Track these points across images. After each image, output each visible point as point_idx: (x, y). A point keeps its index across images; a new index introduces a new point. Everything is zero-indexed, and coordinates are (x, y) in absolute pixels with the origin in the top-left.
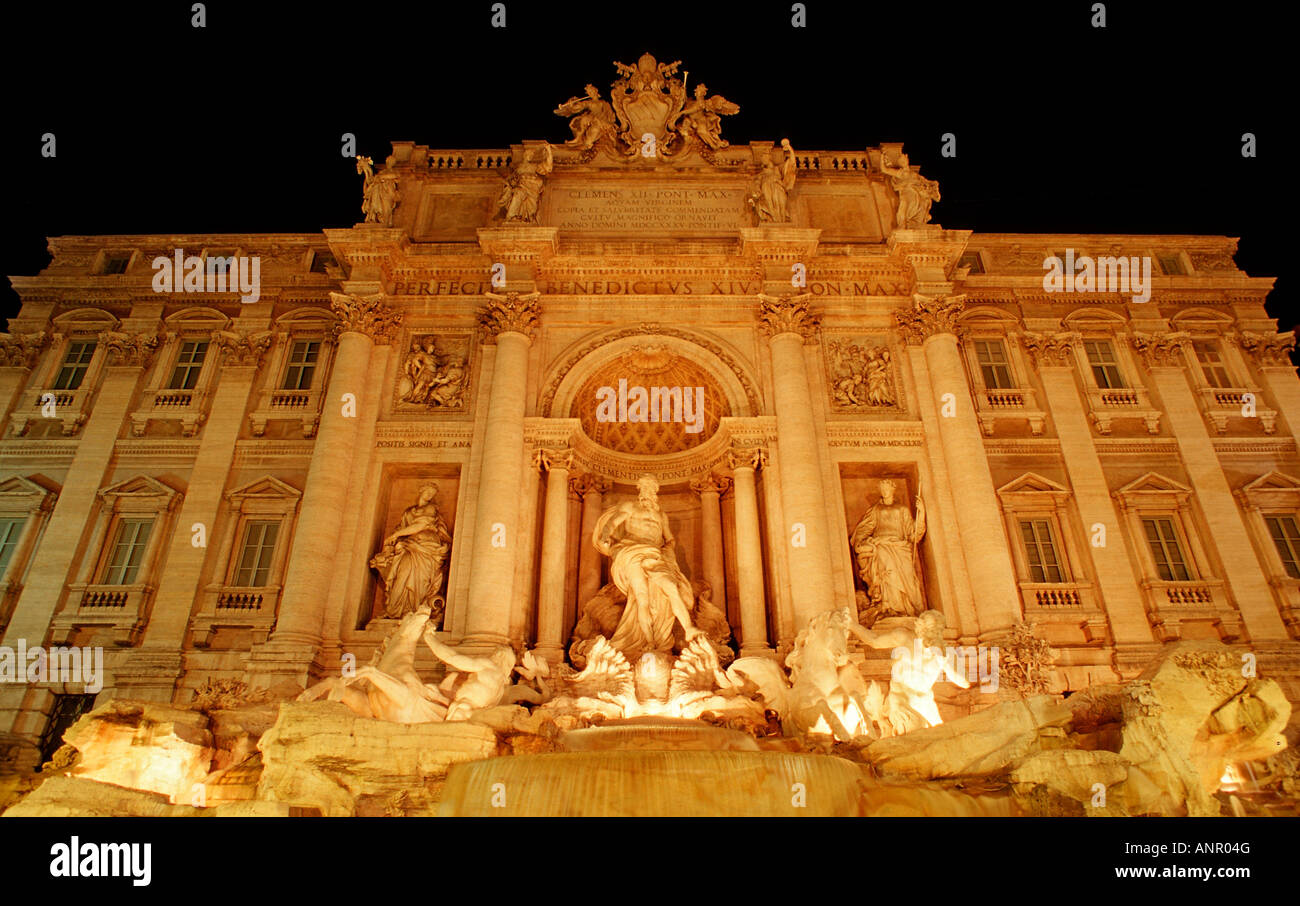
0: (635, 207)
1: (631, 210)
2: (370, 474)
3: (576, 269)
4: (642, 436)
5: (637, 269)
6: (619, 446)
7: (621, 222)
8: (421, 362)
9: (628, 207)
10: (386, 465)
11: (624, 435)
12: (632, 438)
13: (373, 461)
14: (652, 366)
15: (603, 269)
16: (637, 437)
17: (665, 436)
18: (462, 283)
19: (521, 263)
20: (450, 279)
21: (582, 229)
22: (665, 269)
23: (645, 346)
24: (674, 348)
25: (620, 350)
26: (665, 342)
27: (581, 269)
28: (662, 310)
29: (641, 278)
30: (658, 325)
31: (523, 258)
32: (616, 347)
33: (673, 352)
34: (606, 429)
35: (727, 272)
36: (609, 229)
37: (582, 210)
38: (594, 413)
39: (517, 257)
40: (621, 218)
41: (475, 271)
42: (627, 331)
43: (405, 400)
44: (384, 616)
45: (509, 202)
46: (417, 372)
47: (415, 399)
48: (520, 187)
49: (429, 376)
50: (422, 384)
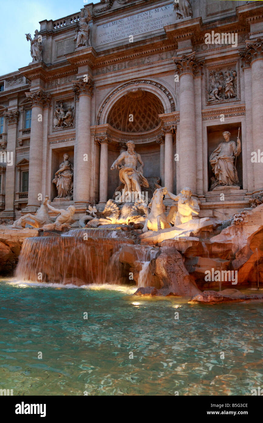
0: (128, 25)
1: (127, 28)
2: (48, 153)
3: (105, 62)
4: (141, 125)
5: (128, 56)
6: (132, 130)
7: (122, 35)
8: (59, 111)
9: (126, 26)
10: (53, 150)
11: (134, 125)
12: (138, 126)
13: (48, 149)
14: (138, 96)
15: (115, 59)
16: (139, 126)
17: (149, 123)
18: (68, 77)
19: (84, 65)
20: (64, 77)
21: (109, 42)
22: (139, 53)
23: (132, 89)
24: (144, 88)
25: (124, 93)
26: (140, 86)
27: (107, 61)
28: (138, 73)
29: (130, 60)
30: (137, 79)
31: (84, 62)
32: (122, 92)
33: (143, 90)
34: (127, 124)
35: (164, 48)
36: (118, 39)
37: (108, 33)
38: (120, 119)
39: (82, 62)
40: (123, 33)
41: (71, 71)
42: (126, 84)
43: (56, 126)
44: (57, 197)
45: (77, 38)
46: (58, 115)
47: (59, 125)
48: (80, 31)
49: (62, 116)
50: (60, 119)
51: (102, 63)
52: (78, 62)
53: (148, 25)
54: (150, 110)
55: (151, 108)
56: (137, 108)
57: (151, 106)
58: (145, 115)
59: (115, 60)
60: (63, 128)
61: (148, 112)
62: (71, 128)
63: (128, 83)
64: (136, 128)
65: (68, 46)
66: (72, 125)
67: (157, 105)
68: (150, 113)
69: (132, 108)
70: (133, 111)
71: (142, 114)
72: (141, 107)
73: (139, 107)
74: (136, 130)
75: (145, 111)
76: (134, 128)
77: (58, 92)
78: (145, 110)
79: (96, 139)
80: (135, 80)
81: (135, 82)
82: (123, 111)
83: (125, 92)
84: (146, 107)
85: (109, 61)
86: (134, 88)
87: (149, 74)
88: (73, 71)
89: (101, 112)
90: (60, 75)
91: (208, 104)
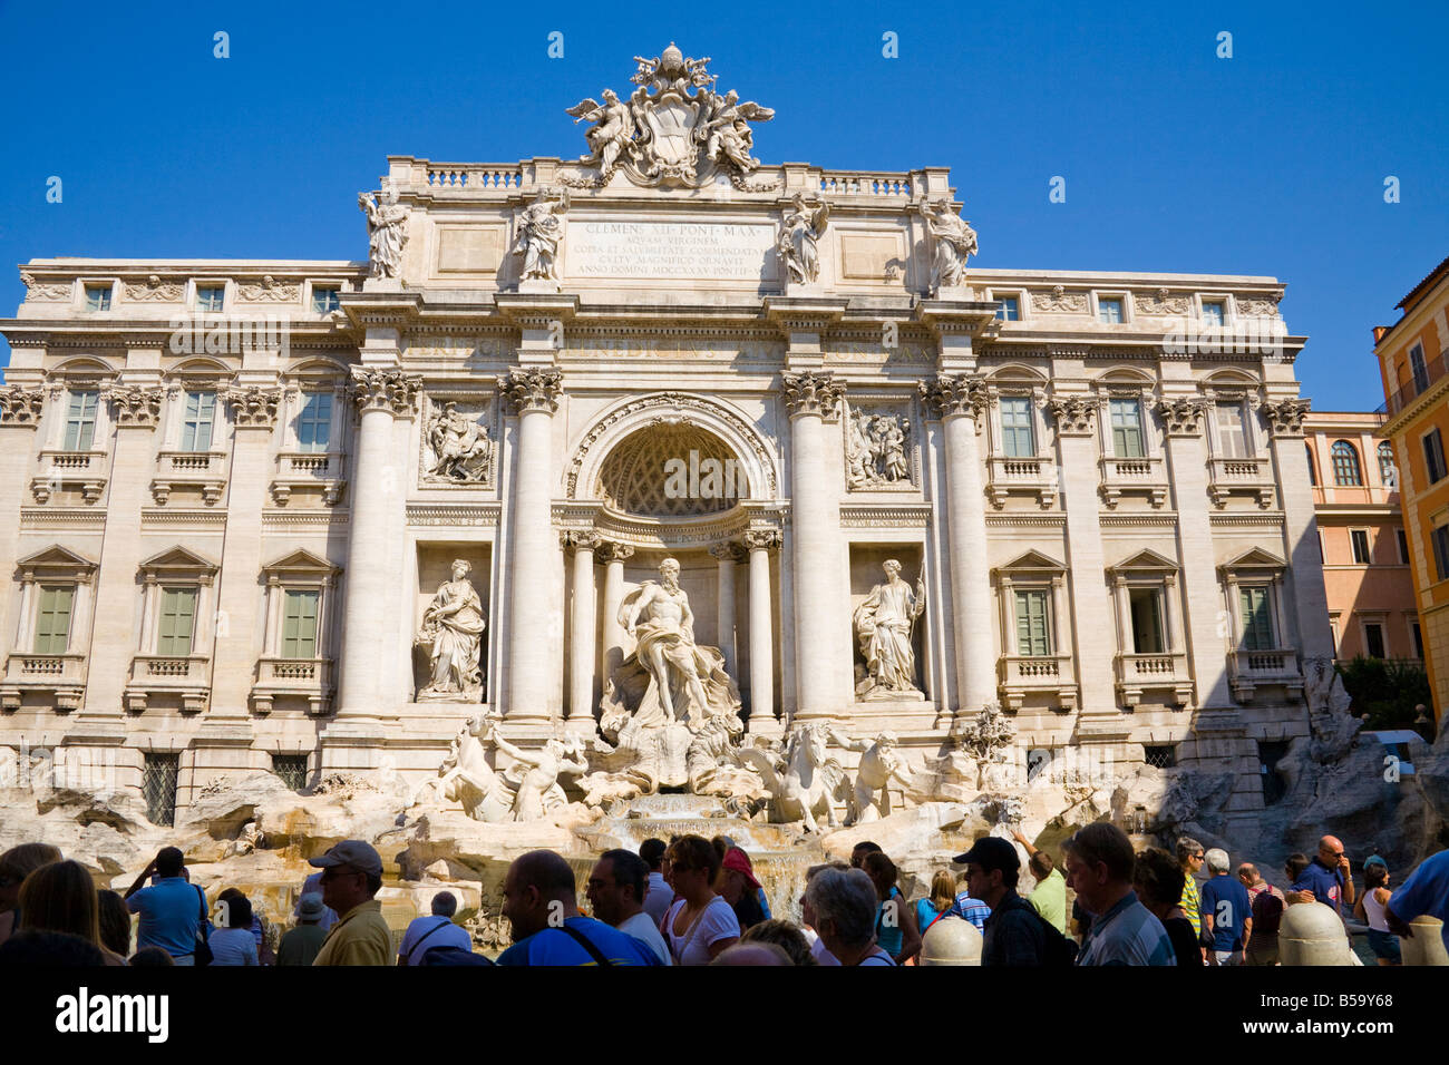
0: (656, 246)
1: (653, 250)
2: (405, 552)
3: (596, 329)
7: (641, 266)
8: (443, 432)
9: (650, 245)
10: (420, 544)
11: (644, 494)
12: (653, 497)
13: (407, 538)
15: (624, 329)
18: (478, 340)
19: (541, 327)
20: (466, 336)
21: (601, 275)
22: (688, 330)
23: (666, 416)
24: (696, 419)
25: (642, 421)
26: (685, 413)
27: (602, 328)
28: (684, 377)
29: (663, 338)
30: (679, 393)
31: (543, 321)
32: (638, 418)
33: (694, 423)
34: (627, 491)
35: (751, 333)
36: (629, 275)
37: (600, 249)
38: (615, 477)
39: (537, 321)
40: (642, 260)
41: (492, 329)
42: (649, 398)
43: (430, 472)
44: (432, 689)
45: (526, 252)
46: (440, 443)
47: (441, 471)
48: (537, 236)
49: (452, 447)
50: (445, 456)
51: (586, 328)
52: (526, 318)
53: (707, 260)
59: (625, 331)
62: (481, 487)
63: (655, 398)
64: (647, 503)
65: (476, 249)
66: (483, 478)
69: (647, 452)
70: (648, 459)
74: (647, 509)
76: (643, 502)
77: (444, 375)
79: (566, 537)
80: (674, 393)
81: (674, 397)
82: (625, 459)
83: (647, 419)
85: (608, 329)
86: (669, 414)
87: (712, 386)
88: (498, 330)
89: (579, 463)
90: (456, 330)
91: (852, 488)
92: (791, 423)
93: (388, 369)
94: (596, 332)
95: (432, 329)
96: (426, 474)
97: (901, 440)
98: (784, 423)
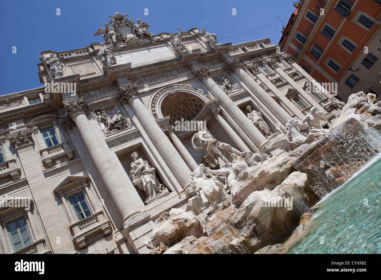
0: (140, 56)
5: (155, 72)
9: (138, 56)
10: (116, 153)
13: (112, 153)
18: (102, 89)
19: (123, 77)
20: (97, 89)
22: (163, 70)
24: (179, 90)
25: (165, 95)
26: (175, 90)
28: (168, 81)
29: (157, 74)
30: (170, 86)
31: (123, 75)
32: (163, 95)
39: (121, 75)
40: (138, 60)
41: (105, 84)
42: (163, 89)
43: (107, 131)
44: (150, 197)
45: (106, 59)
46: (105, 120)
47: (111, 129)
48: (108, 55)
49: (110, 121)
50: (110, 123)
51: (134, 76)
52: (117, 75)
53: (155, 56)
54: (179, 109)
55: (180, 107)
56: (169, 108)
57: (180, 105)
58: (176, 114)
60: (117, 131)
61: (178, 111)
62: (127, 128)
63: (164, 89)
65: (86, 69)
66: (126, 126)
67: (187, 103)
68: (180, 111)
71: (173, 113)
72: (173, 107)
73: (171, 108)
75: (175, 111)
77: (96, 101)
78: (175, 109)
79: (165, 130)
84: (176, 106)
86: (171, 91)
87: (178, 81)
88: (107, 84)
89: (154, 111)
90: (93, 88)
91: (227, 94)
92: (203, 83)
93: (78, 100)
94: (138, 77)
95: (85, 90)
96: (106, 132)
97: (228, 81)
98: (201, 84)
